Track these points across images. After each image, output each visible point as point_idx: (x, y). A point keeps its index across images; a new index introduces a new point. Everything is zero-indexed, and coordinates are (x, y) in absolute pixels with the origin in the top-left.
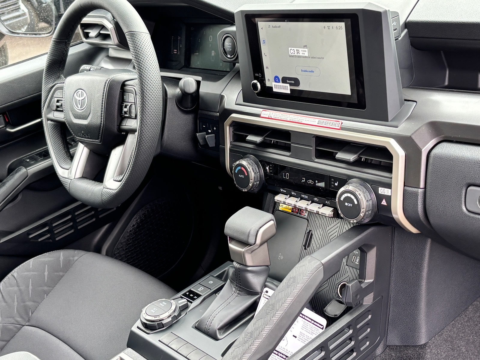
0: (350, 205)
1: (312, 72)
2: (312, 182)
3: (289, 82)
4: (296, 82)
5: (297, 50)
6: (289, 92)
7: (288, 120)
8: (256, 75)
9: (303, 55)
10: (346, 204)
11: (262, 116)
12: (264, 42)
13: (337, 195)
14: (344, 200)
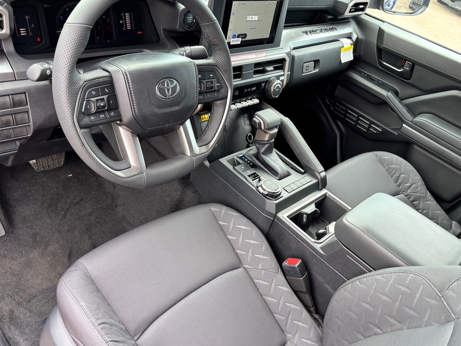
0: (278, 89)
1: (255, 28)
2: (250, 90)
3: (241, 37)
4: (245, 35)
6: (239, 43)
7: (241, 59)
9: (255, 20)
13: (272, 88)
14: (276, 89)
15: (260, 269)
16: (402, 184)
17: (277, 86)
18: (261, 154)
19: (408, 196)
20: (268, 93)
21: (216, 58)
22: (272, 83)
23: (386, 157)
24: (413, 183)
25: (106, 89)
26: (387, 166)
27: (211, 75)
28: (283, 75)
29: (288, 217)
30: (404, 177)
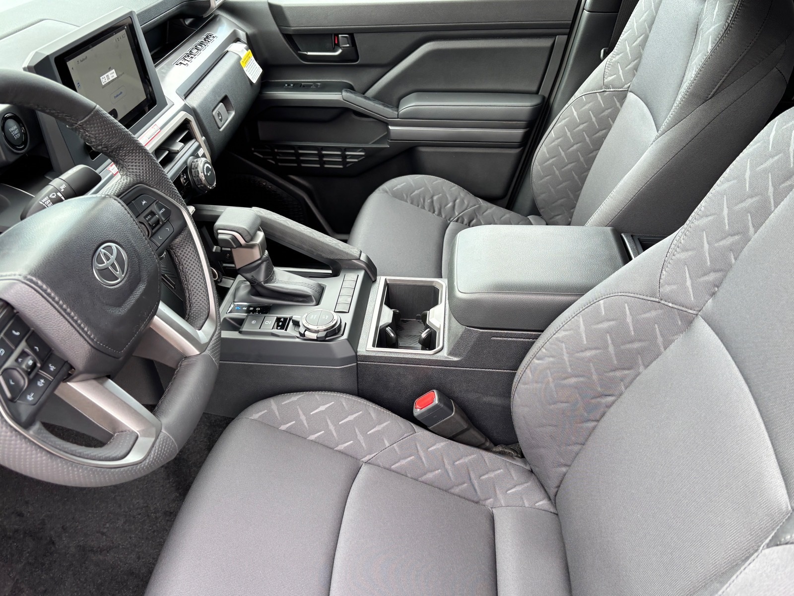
0: (210, 172)
1: (121, 93)
4: (114, 113)
9: (113, 78)
12: (79, 85)
13: (201, 175)
14: (207, 172)
15: (389, 445)
16: (442, 210)
17: (205, 168)
18: (264, 283)
19: (459, 221)
20: (199, 186)
21: (131, 170)
22: (197, 168)
23: (399, 187)
24: (454, 199)
25: (14, 332)
26: (409, 198)
27: (144, 202)
28: (199, 147)
29: (373, 346)
30: (439, 199)
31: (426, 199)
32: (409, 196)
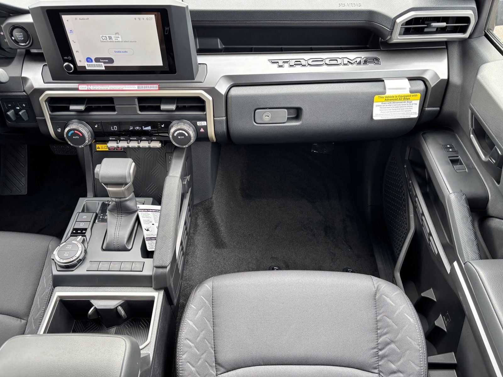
0: (183, 137)
2: (139, 128)
3: (102, 61)
4: (111, 60)
5: (109, 37)
6: (104, 68)
7: (109, 89)
8: (65, 58)
9: (116, 40)
10: (179, 137)
11: (80, 89)
12: (71, 31)
14: (178, 135)
16: (385, 359)
17: (177, 132)
28: (205, 119)
30: (394, 350)
31: (388, 336)
32: (383, 314)
